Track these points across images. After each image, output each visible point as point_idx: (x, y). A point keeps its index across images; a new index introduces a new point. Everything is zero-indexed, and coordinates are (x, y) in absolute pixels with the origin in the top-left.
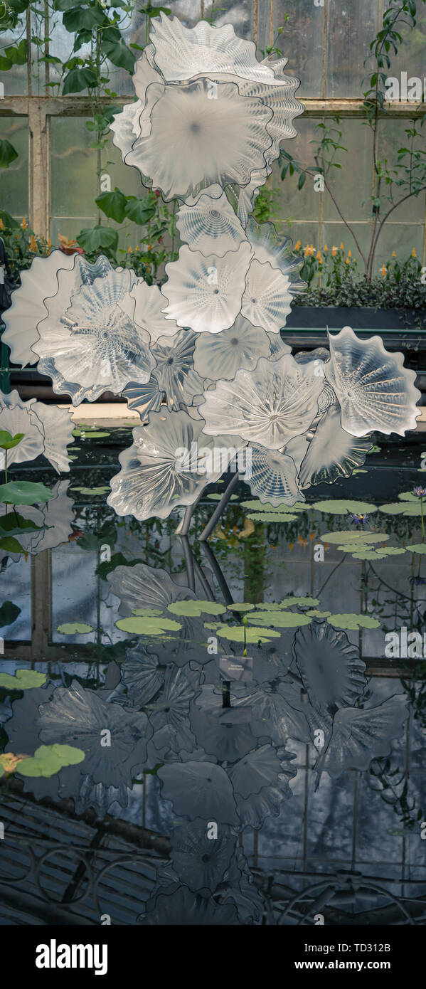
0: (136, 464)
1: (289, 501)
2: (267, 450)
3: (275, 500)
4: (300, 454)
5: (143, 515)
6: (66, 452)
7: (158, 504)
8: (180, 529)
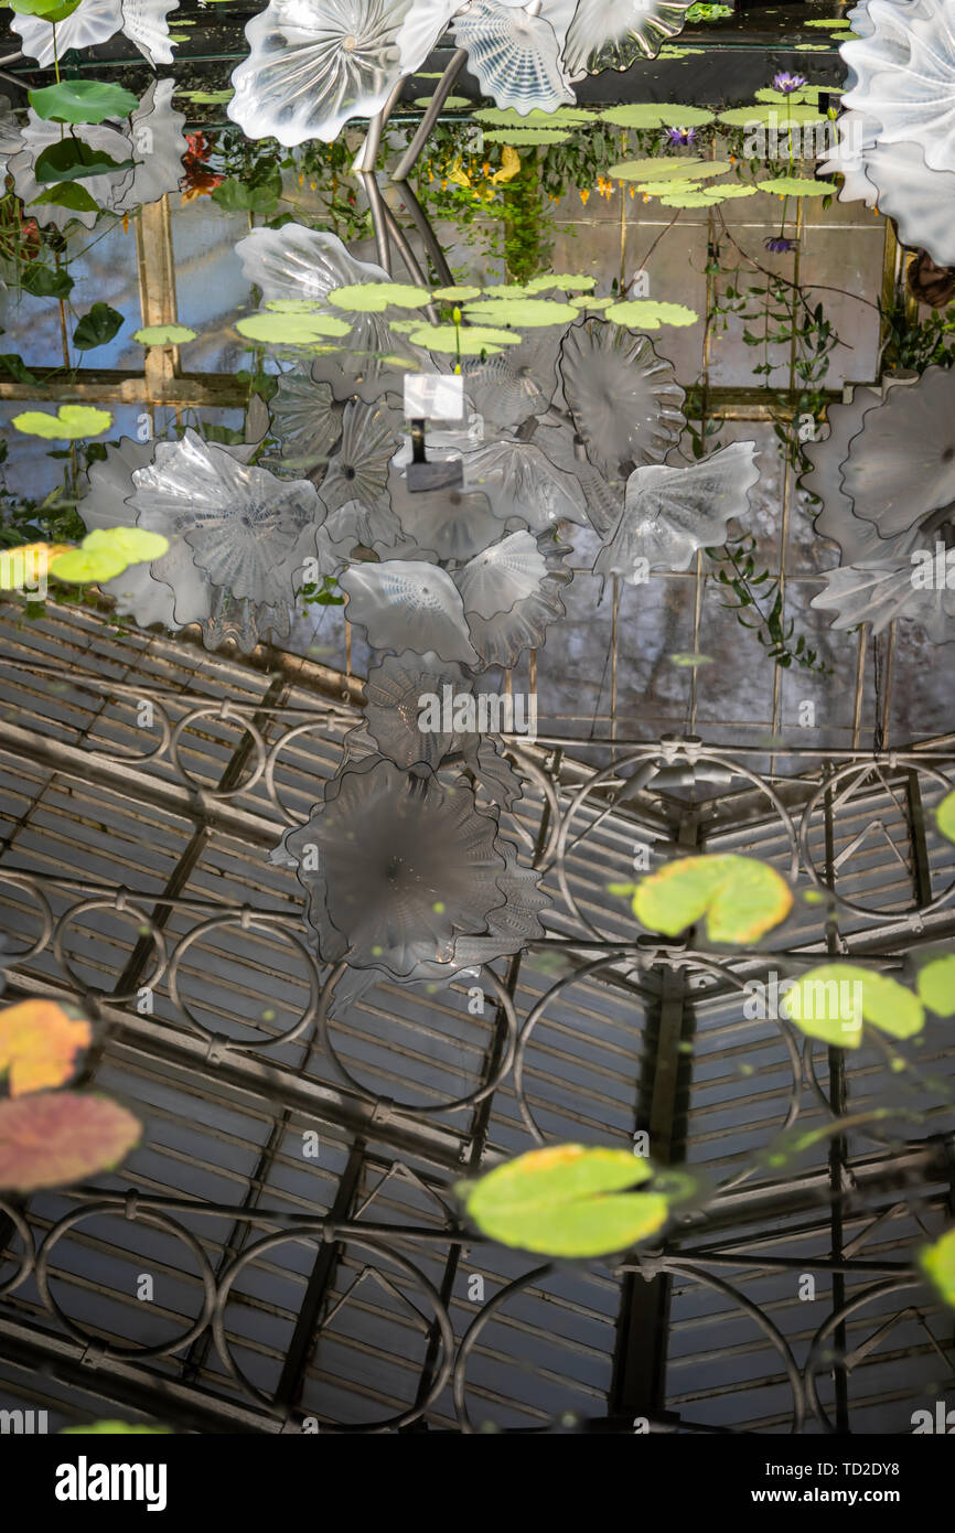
0: (279, 42)
1: (547, 104)
2: (507, 8)
3: (523, 105)
4: (563, 16)
5: (292, 135)
6: (167, 28)
7: (317, 116)
8: (363, 160)
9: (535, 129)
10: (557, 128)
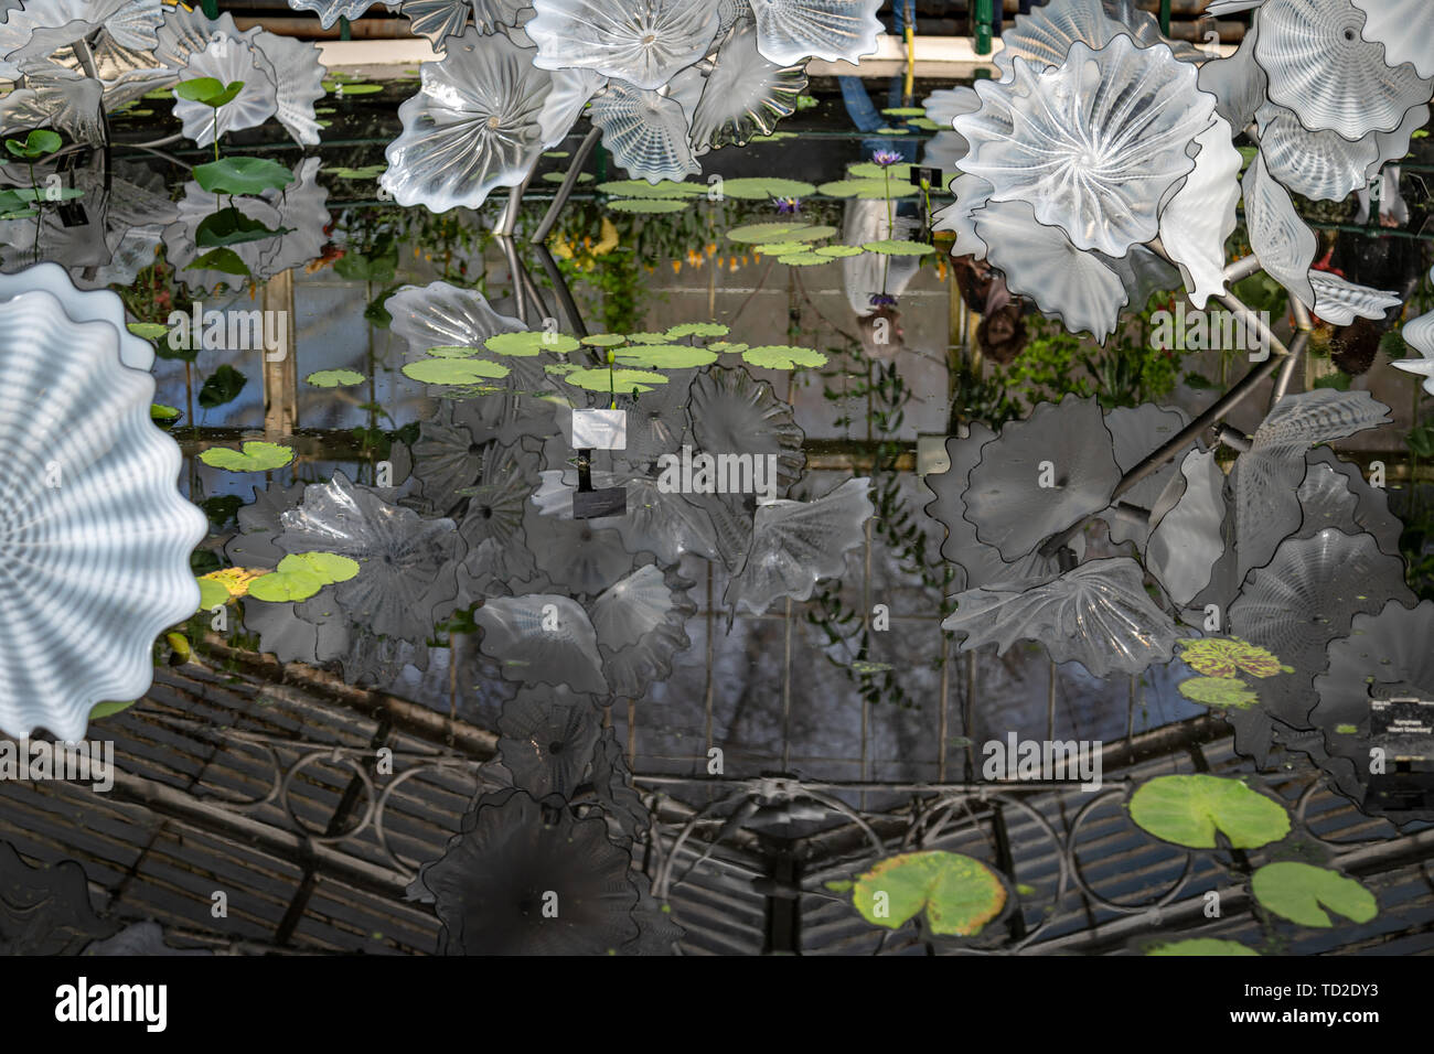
0: (427, 123)
1: (674, 176)
2: (639, 91)
3: (654, 176)
4: (690, 99)
5: (440, 204)
6: (312, 113)
7: (464, 187)
8: (502, 225)
9: (655, 199)
10: (675, 199)
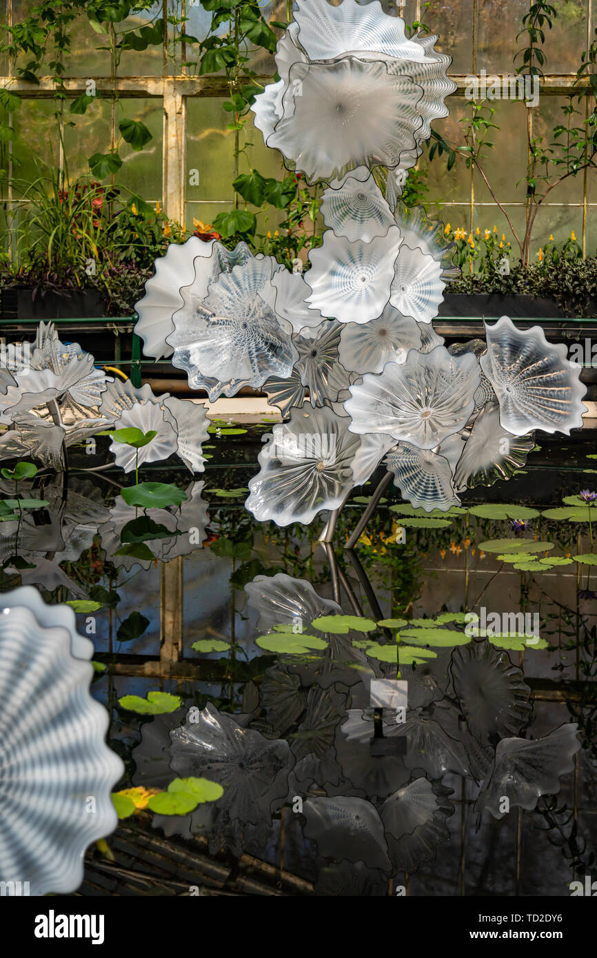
0: (277, 464)
1: (443, 506)
2: (420, 450)
3: (429, 505)
4: (455, 454)
5: (283, 520)
6: (200, 450)
7: (300, 508)
8: (325, 535)
9: (429, 518)
10: (442, 518)
